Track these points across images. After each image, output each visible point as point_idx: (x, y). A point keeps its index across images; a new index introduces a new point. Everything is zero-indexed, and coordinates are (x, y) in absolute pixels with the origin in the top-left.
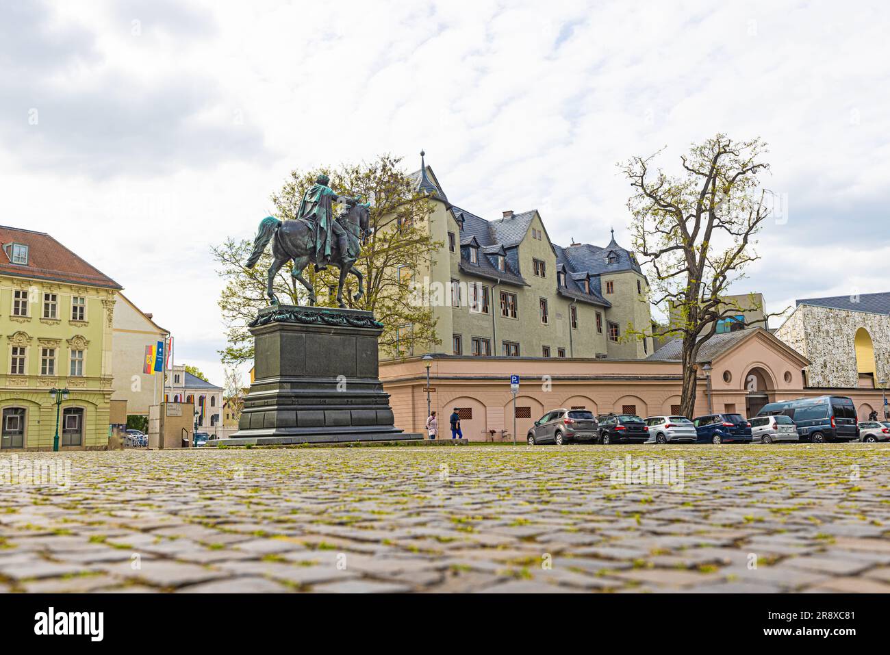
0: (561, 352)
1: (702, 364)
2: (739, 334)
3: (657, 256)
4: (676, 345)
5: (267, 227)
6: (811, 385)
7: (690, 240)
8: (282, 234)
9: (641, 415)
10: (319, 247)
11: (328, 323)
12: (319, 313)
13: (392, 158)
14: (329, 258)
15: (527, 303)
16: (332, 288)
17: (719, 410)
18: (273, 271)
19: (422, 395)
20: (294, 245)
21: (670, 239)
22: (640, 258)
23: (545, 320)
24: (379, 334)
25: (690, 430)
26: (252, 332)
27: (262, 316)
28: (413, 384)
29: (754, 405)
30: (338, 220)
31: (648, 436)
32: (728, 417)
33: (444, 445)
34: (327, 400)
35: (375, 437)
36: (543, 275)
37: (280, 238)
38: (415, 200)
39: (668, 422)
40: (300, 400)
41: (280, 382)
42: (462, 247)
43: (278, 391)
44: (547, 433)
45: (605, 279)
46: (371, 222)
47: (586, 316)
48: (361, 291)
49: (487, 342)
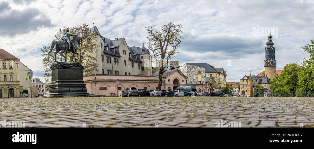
0: (129, 74)
1: (164, 77)
2: (172, 70)
3: (154, 51)
4: (158, 73)
5: (54, 43)
6: (188, 83)
7: (162, 47)
8: (57, 44)
9: (148, 89)
10: (67, 47)
11: (70, 66)
12: (68, 64)
13: (86, 24)
14: (70, 50)
15: (121, 61)
16: (71, 58)
17: (167, 88)
18: (56, 54)
19: (94, 84)
20: (61, 47)
21: (157, 47)
22: (150, 51)
23: (125, 65)
24: (83, 69)
25: (160, 93)
26: (51, 69)
27: (54, 65)
28: (92, 82)
29: (175, 88)
30: (72, 40)
31: (150, 94)
32: (169, 90)
33: (99, 97)
34: (70, 86)
35: (82, 95)
36: (125, 54)
37: (57, 45)
38: (93, 35)
39: (155, 91)
40: (63, 86)
41: (58, 81)
42: (104, 47)
43: (58, 83)
44: (125, 94)
45: (141, 56)
46: (81, 40)
47: (136, 65)
48: (78, 58)
49: (111, 71)
